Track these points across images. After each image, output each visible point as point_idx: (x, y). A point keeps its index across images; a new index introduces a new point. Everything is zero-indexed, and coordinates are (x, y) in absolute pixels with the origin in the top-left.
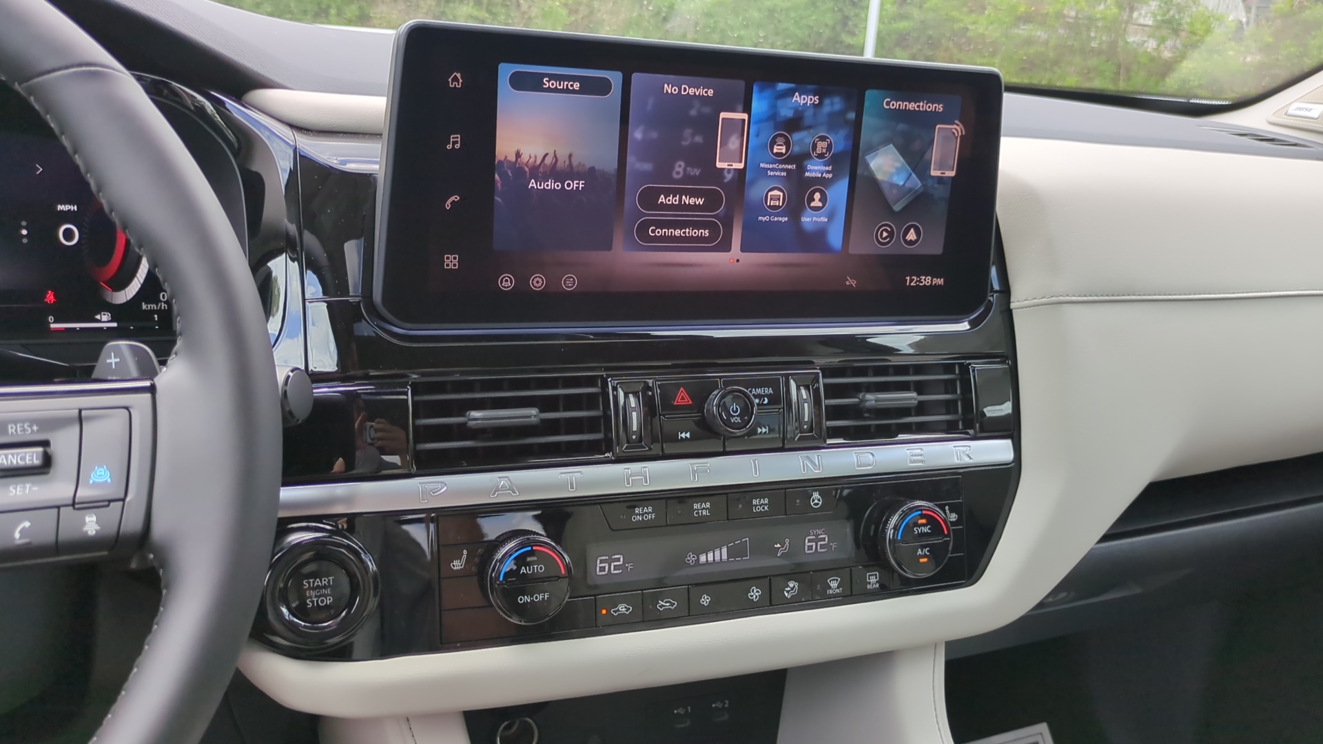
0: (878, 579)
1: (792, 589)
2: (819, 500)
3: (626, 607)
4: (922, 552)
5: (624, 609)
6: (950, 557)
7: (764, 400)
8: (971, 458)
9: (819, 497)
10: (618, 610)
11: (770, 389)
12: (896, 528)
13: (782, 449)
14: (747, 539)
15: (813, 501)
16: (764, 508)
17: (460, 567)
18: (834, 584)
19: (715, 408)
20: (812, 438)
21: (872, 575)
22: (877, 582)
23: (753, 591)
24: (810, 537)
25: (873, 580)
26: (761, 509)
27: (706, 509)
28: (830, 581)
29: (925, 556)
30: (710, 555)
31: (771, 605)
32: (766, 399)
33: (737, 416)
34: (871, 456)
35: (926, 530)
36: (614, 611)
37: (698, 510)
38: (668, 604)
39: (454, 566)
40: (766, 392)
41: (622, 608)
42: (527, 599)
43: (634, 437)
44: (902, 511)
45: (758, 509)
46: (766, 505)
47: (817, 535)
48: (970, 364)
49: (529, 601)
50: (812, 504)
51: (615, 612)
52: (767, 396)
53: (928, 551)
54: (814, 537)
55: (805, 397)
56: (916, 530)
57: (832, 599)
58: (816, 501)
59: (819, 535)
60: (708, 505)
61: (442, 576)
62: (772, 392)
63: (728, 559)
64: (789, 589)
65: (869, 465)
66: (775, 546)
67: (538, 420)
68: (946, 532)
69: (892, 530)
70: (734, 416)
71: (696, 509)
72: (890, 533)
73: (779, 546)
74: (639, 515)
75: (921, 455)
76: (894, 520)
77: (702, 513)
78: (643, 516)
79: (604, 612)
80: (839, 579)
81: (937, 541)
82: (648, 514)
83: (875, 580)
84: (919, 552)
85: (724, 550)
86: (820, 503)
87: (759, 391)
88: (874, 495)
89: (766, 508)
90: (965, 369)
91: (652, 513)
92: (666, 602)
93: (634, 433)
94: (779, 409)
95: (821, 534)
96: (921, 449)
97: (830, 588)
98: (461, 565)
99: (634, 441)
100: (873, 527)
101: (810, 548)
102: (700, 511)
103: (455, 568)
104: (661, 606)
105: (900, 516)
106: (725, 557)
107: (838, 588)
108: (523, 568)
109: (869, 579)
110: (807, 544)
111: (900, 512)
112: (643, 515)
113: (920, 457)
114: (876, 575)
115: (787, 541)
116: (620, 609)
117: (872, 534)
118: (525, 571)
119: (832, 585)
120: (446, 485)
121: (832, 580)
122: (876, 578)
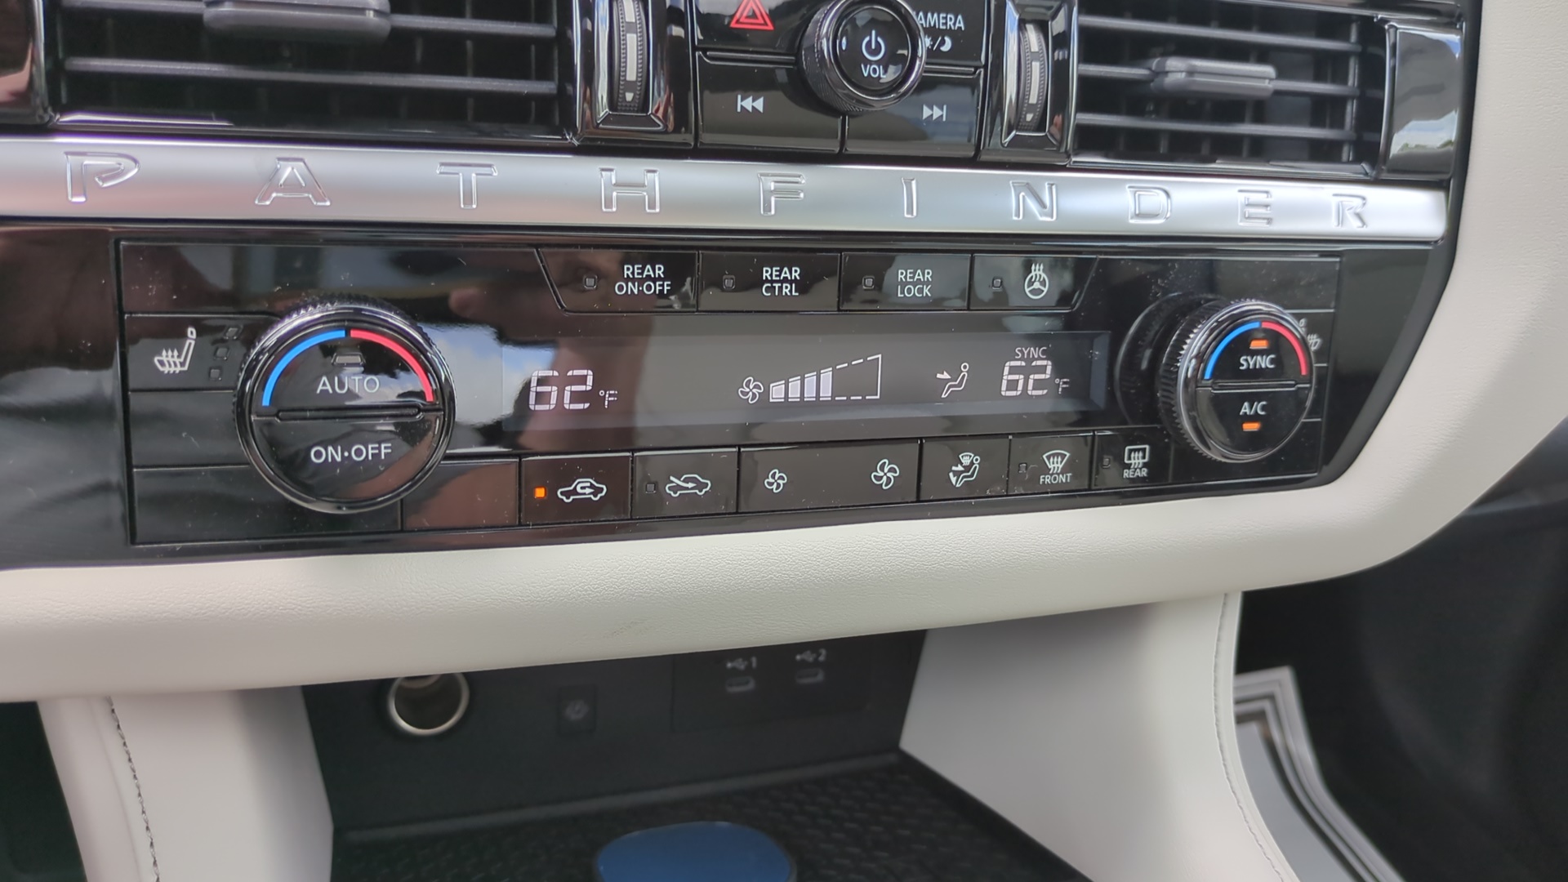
0: (1146, 460)
1: (967, 469)
2: (1043, 283)
3: (592, 486)
4: (1251, 408)
5: (588, 491)
6: (1304, 423)
7: (943, 43)
8: (1364, 223)
9: (1044, 275)
10: (574, 492)
11: (960, 17)
12: (1201, 357)
13: (972, 162)
14: (880, 356)
15: (1031, 283)
16: (921, 291)
17: (178, 369)
18: (1055, 465)
19: (824, 41)
20: (1042, 143)
21: (1135, 450)
22: (1145, 465)
23: (882, 469)
24: (1013, 363)
25: (1137, 460)
26: (914, 291)
27: (791, 282)
28: (1048, 457)
29: (1254, 418)
30: (795, 384)
31: (918, 501)
32: (947, 39)
33: (878, 63)
34: (1163, 195)
35: (1264, 362)
36: (562, 493)
37: (772, 281)
38: (690, 485)
39: (162, 363)
40: (950, 23)
41: (584, 487)
42: (334, 454)
43: (629, 96)
44: (1217, 321)
45: (909, 291)
46: (927, 283)
47: (1029, 360)
48: (1385, 21)
49: (339, 459)
50: (1027, 290)
51: (567, 494)
52: (949, 32)
53: (1263, 408)
54: (1023, 364)
55: (1035, 47)
56: (1246, 363)
57: (1050, 495)
58: (1037, 285)
59: (1034, 359)
60: (796, 273)
61: (132, 384)
62: (962, 25)
63: (833, 396)
64: (960, 468)
65: (1155, 216)
66: (939, 376)
67: (388, 28)
68: (1304, 373)
69: (1194, 361)
70: (871, 63)
71: (767, 281)
72: (1186, 365)
73: (946, 376)
74: (633, 280)
75: (1266, 206)
76: (1197, 340)
77: (781, 288)
78: (641, 285)
79: (540, 493)
80: (1068, 455)
81: (1285, 387)
82: (654, 280)
83: (1141, 461)
84: (1246, 409)
85: (827, 376)
86: (1045, 290)
87: (933, 19)
88: (1159, 281)
89: (926, 291)
90: (1373, 33)
91: (663, 280)
92: (686, 481)
93: (630, 86)
94: (976, 68)
95: (1040, 359)
96: (1267, 192)
97: (1046, 471)
98: (182, 364)
99: (628, 107)
100: (1148, 353)
101: (1012, 385)
102: (777, 285)
103: (166, 370)
104: (678, 488)
105: (1212, 331)
106: (826, 393)
107: (1062, 472)
108: (324, 379)
109: (1129, 458)
110: (1007, 377)
111: (1212, 322)
112: (641, 282)
113: (1262, 211)
114: (1144, 450)
115: (965, 368)
116: (579, 490)
117: (1144, 365)
118: (329, 387)
119: (1051, 466)
120: (135, 161)
121: (1053, 455)
122: (1144, 457)
